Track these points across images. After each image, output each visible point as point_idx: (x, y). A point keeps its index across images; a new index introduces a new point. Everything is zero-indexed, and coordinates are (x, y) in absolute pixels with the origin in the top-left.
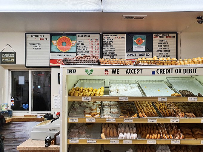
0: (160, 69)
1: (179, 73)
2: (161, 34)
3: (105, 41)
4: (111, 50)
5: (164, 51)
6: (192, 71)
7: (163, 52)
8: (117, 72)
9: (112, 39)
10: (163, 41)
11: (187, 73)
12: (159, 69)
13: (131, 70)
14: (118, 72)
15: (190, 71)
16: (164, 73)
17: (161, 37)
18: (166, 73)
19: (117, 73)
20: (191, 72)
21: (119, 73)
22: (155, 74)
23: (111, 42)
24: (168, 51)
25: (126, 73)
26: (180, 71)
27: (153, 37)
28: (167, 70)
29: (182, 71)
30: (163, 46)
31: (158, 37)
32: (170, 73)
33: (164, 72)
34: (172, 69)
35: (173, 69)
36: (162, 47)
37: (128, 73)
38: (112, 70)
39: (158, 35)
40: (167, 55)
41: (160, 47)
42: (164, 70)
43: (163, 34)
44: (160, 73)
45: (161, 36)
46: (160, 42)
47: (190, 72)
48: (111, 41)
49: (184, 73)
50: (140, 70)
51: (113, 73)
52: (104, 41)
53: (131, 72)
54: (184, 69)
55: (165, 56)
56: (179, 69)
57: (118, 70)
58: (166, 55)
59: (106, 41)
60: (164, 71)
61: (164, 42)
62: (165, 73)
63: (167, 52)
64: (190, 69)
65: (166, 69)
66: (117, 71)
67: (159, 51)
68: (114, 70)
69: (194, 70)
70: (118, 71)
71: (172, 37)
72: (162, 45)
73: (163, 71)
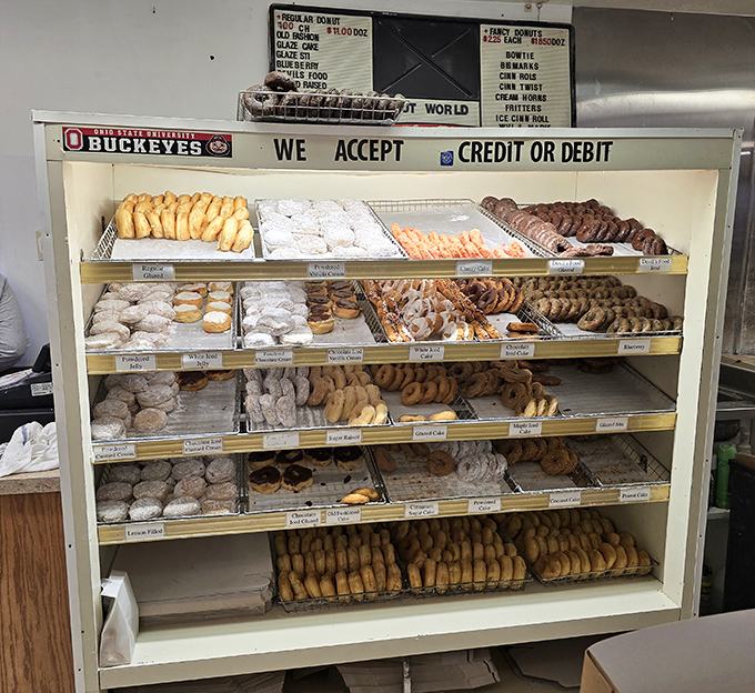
0: (474, 144)
1: (546, 159)
2: (512, 28)
3: (285, 41)
4: (312, 80)
5: (525, 98)
6: (595, 151)
7: (520, 101)
8: (299, 154)
9: (317, 37)
10: (518, 56)
11: (576, 160)
12: (468, 144)
13: (355, 147)
14: (303, 154)
15: (586, 152)
16: (486, 160)
17: (510, 41)
18: (497, 160)
19: (299, 158)
20: (592, 155)
21: (304, 159)
22: (451, 164)
23: (310, 47)
24: (540, 96)
25: (337, 159)
26: (550, 152)
27: (482, 37)
28: (500, 147)
29: (557, 153)
30: (522, 76)
31: (502, 37)
32: (510, 160)
33: (490, 156)
34: (519, 143)
35: (523, 143)
36: (518, 82)
37: (345, 159)
38: (276, 141)
39: (500, 32)
40: (537, 114)
41: (511, 81)
42: (486, 148)
43: (519, 28)
44: (473, 160)
45: (512, 34)
46: (508, 60)
47: (588, 156)
48: (310, 42)
49: (564, 160)
50: (394, 146)
51: (280, 158)
52: (281, 40)
53: (355, 154)
54: (564, 145)
55: (527, 119)
56: (547, 144)
57: (302, 146)
58: (531, 114)
59: (291, 39)
60: (487, 152)
61: (525, 61)
62: (491, 161)
63: (536, 103)
64: (586, 144)
65: (497, 144)
66: (300, 150)
67: (504, 97)
68: (284, 141)
69: (603, 147)
70: (303, 150)
71: (555, 42)
72: (518, 72)
73: (482, 153)
